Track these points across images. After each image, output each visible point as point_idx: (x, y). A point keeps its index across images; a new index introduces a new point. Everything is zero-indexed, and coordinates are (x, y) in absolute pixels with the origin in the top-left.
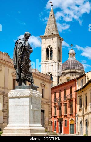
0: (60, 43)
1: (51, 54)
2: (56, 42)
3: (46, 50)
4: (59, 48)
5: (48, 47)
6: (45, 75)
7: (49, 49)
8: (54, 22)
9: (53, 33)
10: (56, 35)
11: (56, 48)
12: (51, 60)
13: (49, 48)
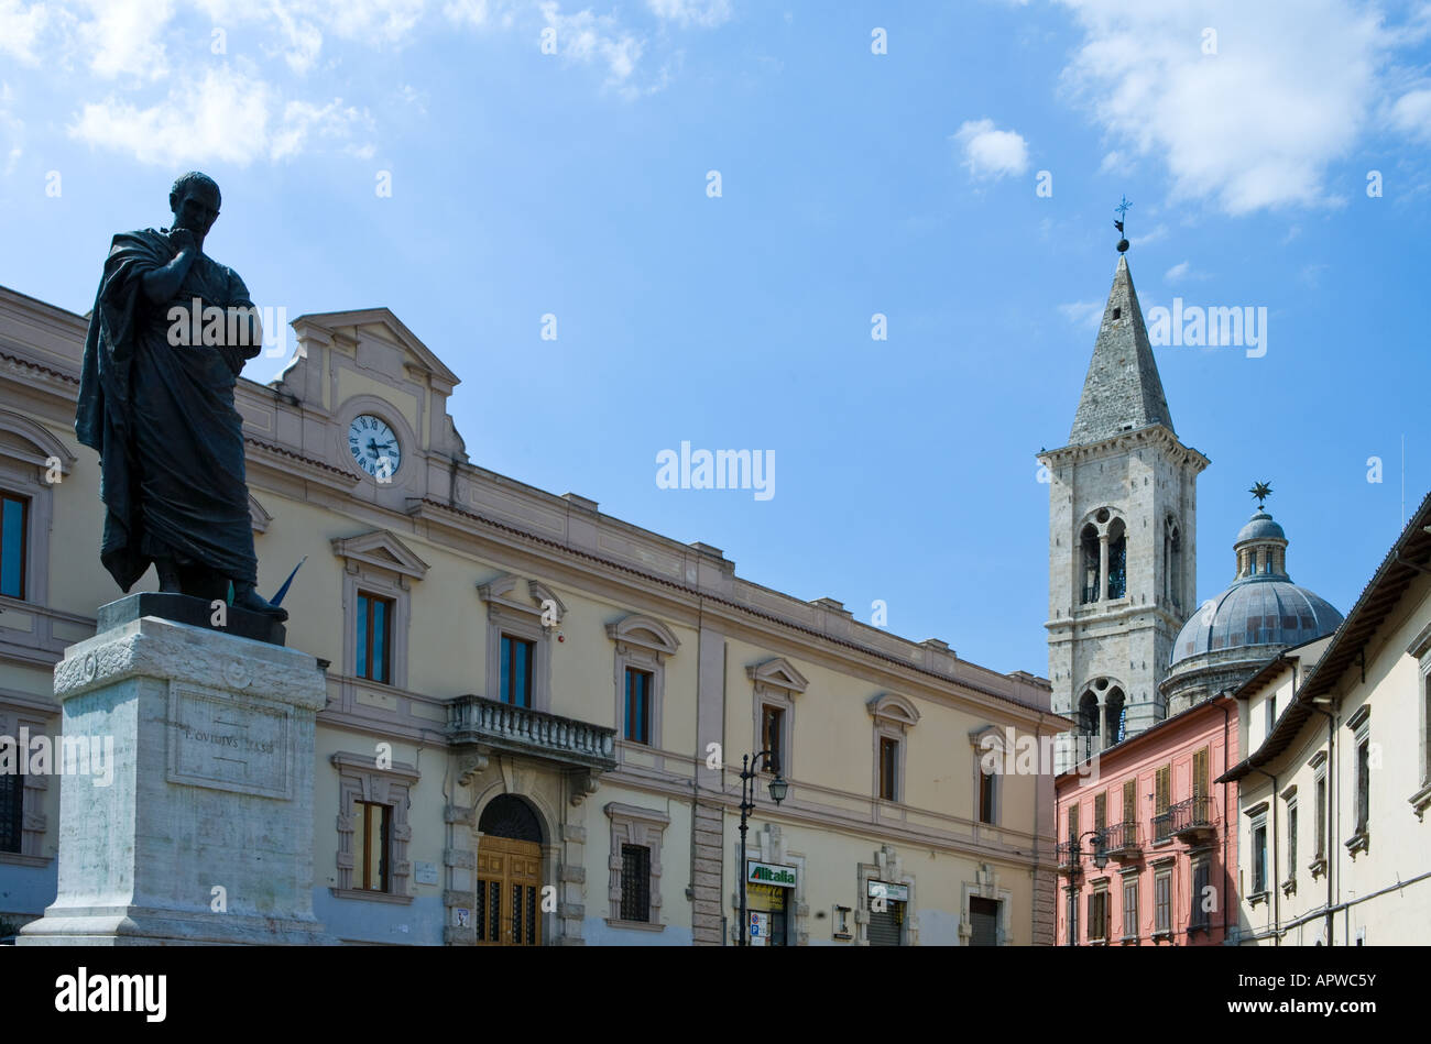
0: (1183, 481)
1: (1117, 565)
2: (1151, 482)
3: (1079, 542)
4: (1169, 519)
5: (1093, 520)
6: (1007, 677)
7: (1103, 530)
8: (1133, 352)
9: (1130, 427)
10: (1149, 433)
11: (1151, 523)
12: (1114, 602)
13: (1099, 526)
